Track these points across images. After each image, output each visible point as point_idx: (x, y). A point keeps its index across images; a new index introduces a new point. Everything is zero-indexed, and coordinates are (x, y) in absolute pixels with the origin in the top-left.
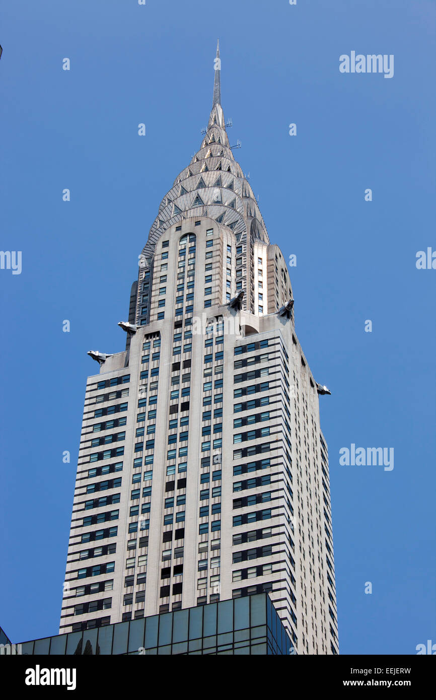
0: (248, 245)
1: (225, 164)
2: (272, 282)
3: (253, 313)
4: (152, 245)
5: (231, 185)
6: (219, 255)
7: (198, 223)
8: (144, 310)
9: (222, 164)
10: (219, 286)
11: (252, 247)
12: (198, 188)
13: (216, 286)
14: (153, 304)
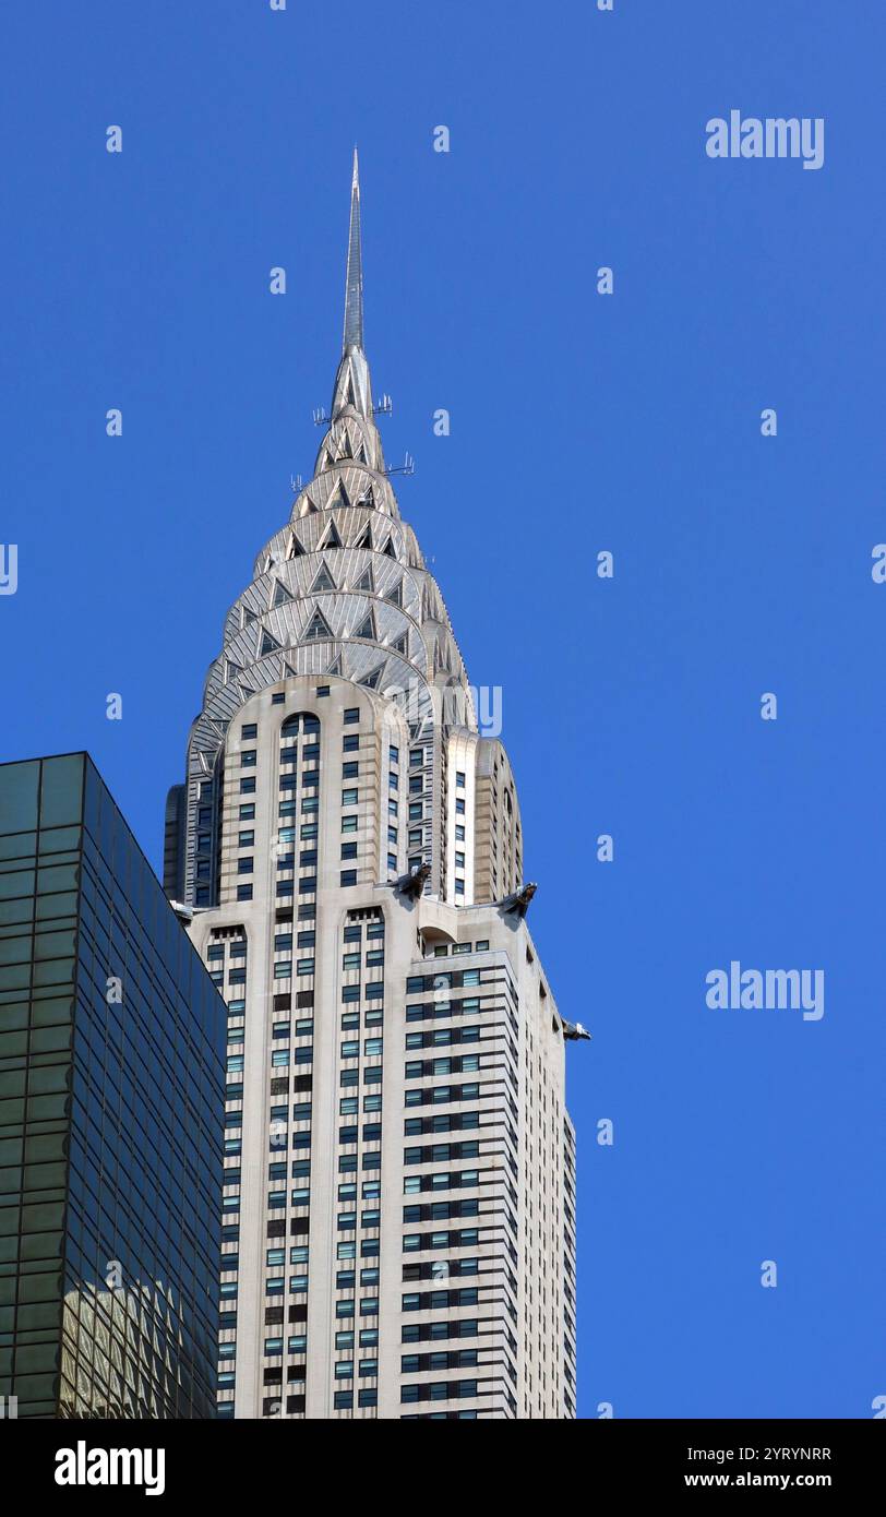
0: (436, 749)
1: (379, 530)
2: (485, 828)
3: (445, 899)
4: (213, 720)
5: (396, 592)
6: (373, 773)
7: (324, 691)
8: (202, 866)
9: (374, 530)
10: (373, 841)
11: (444, 750)
12: (317, 589)
13: (365, 842)
14: (227, 865)
